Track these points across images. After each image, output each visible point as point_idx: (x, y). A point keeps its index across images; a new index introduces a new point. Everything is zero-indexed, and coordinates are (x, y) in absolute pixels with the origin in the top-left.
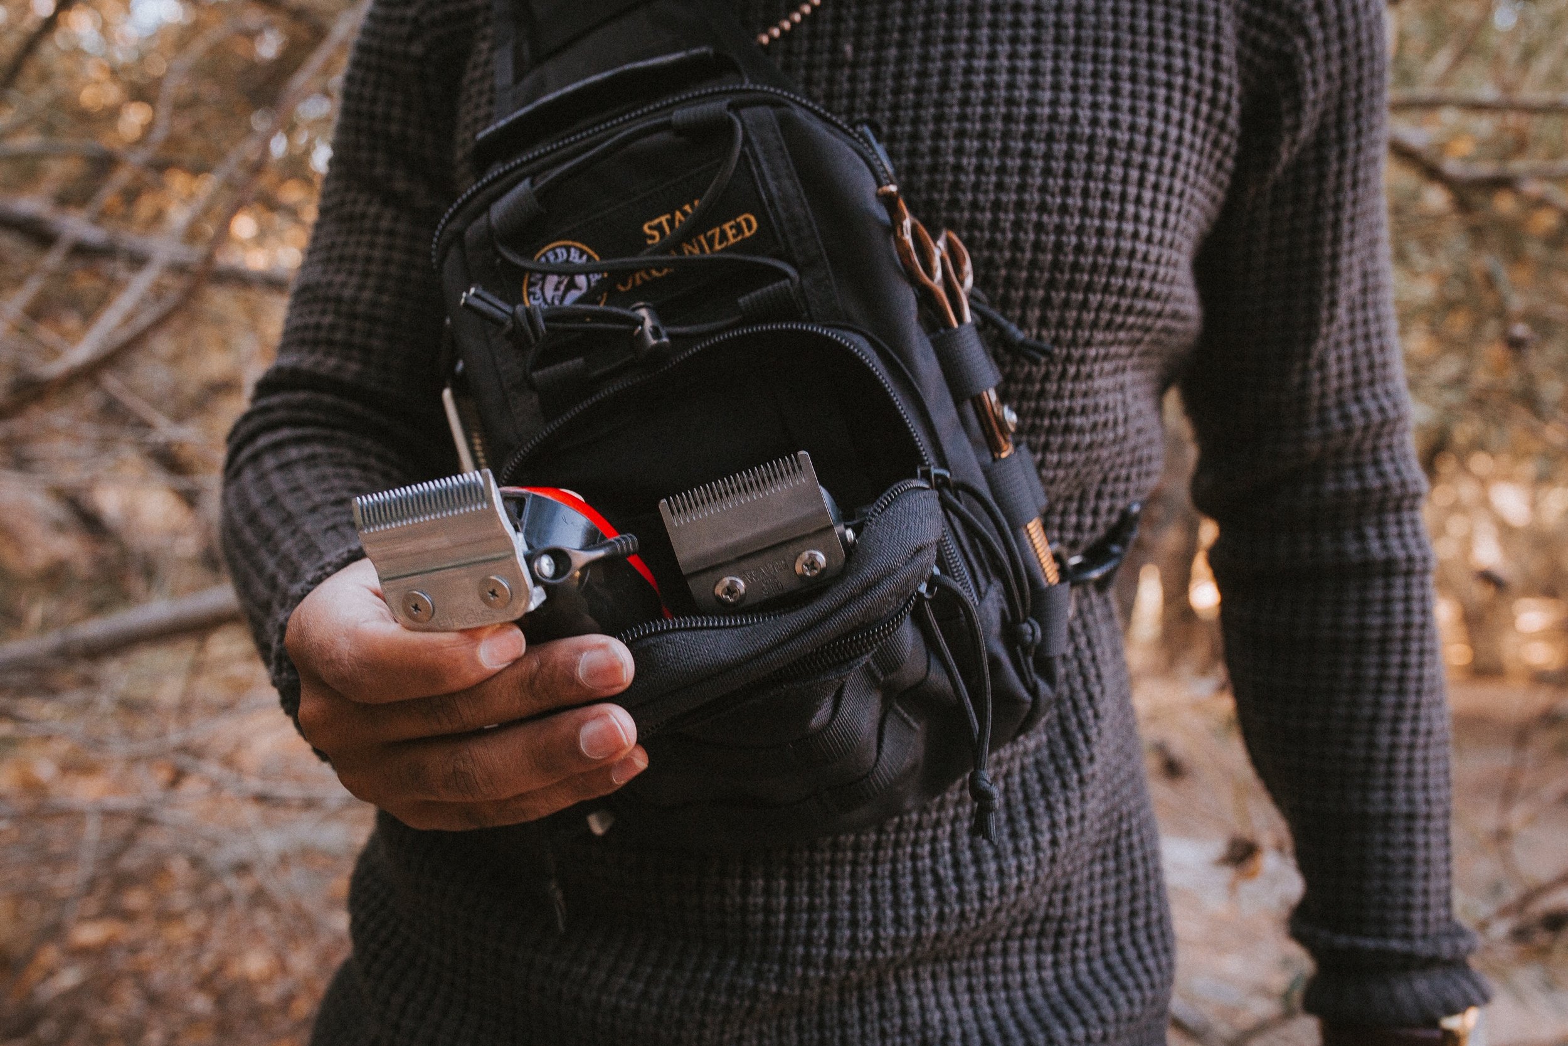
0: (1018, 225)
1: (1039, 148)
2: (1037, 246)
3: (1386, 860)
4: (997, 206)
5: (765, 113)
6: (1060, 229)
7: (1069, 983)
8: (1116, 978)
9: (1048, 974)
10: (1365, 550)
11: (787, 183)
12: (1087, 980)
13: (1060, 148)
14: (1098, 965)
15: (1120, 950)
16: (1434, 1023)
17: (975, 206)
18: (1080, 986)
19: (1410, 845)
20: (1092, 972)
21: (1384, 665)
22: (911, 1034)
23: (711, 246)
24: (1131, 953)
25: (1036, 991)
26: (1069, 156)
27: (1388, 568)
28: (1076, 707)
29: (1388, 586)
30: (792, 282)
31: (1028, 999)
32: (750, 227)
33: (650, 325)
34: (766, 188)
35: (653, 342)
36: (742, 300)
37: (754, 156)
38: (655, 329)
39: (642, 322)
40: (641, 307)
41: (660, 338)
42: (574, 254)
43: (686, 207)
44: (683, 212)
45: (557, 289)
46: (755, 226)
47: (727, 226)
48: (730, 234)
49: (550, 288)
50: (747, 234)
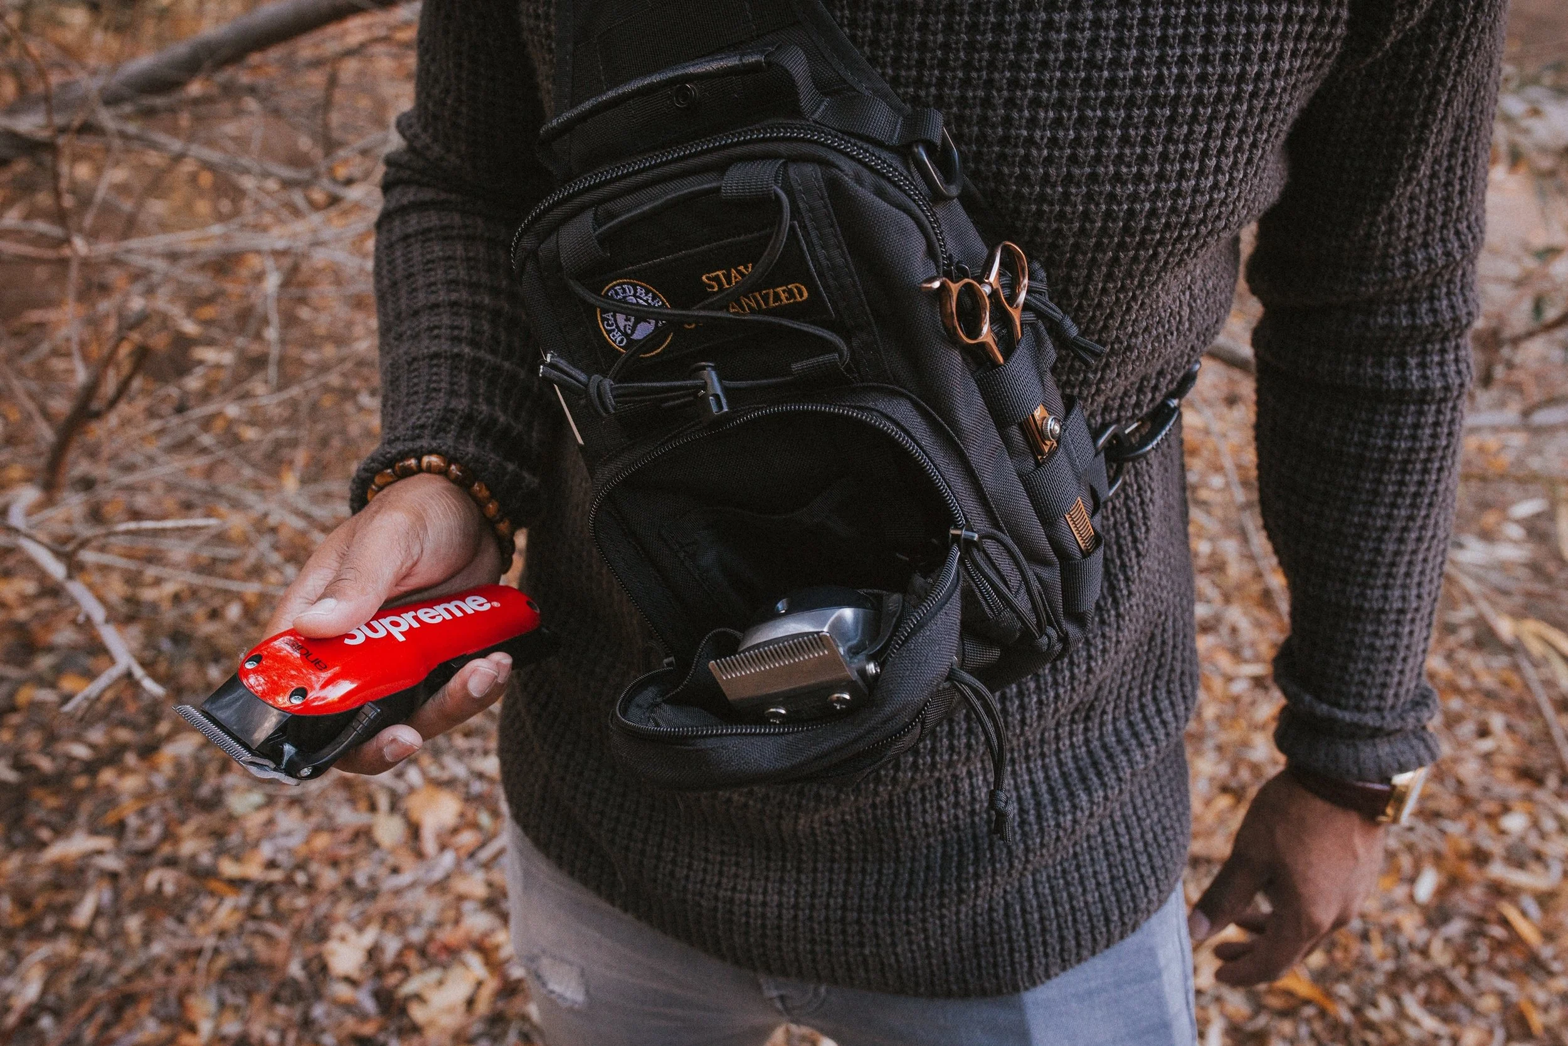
0: (1089, 197)
1: (1117, 115)
2: (1109, 215)
3: (1372, 647)
4: (1069, 179)
5: (811, 171)
6: (1134, 197)
7: (1096, 744)
8: (1136, 735)
9: (1079, 739)
10: (1405, 379)
11: (836, 253)
12: (1111, 740)
13: (1140, 114)
14: (1122, 725)
15: (1142, 708)
16: (1387, 780)
17: (1046, 179)
18: (1104, 747)
19: (1397, 635)
20: (1117, 732)
21: (1402, 483)
22: (963, 808)
23: (766, 303)
24: (1151, 709)
25: (1067, 756)
26: (1150, 121)
27: (1424, 397)
28: (1120, 551)
29: (1421, 413)
30: (841, 356)
31: (1061, 764)
32: (801, 295)
33: (711, 392)
34: (815, 259)
35: (715, 409)
36: (795, 367)
37: (804, 227)
38: (717, 396)
39: (704, 387)
40: (704, 368)
41: (720, 407)
42: (640, 291)
43: (741, 268)
44: (739, 272)
45: (627, 320)
46: (806, 294)
47: (780, 290)
48: (783, 296)
49: (621, 318)
50: (799, 299)
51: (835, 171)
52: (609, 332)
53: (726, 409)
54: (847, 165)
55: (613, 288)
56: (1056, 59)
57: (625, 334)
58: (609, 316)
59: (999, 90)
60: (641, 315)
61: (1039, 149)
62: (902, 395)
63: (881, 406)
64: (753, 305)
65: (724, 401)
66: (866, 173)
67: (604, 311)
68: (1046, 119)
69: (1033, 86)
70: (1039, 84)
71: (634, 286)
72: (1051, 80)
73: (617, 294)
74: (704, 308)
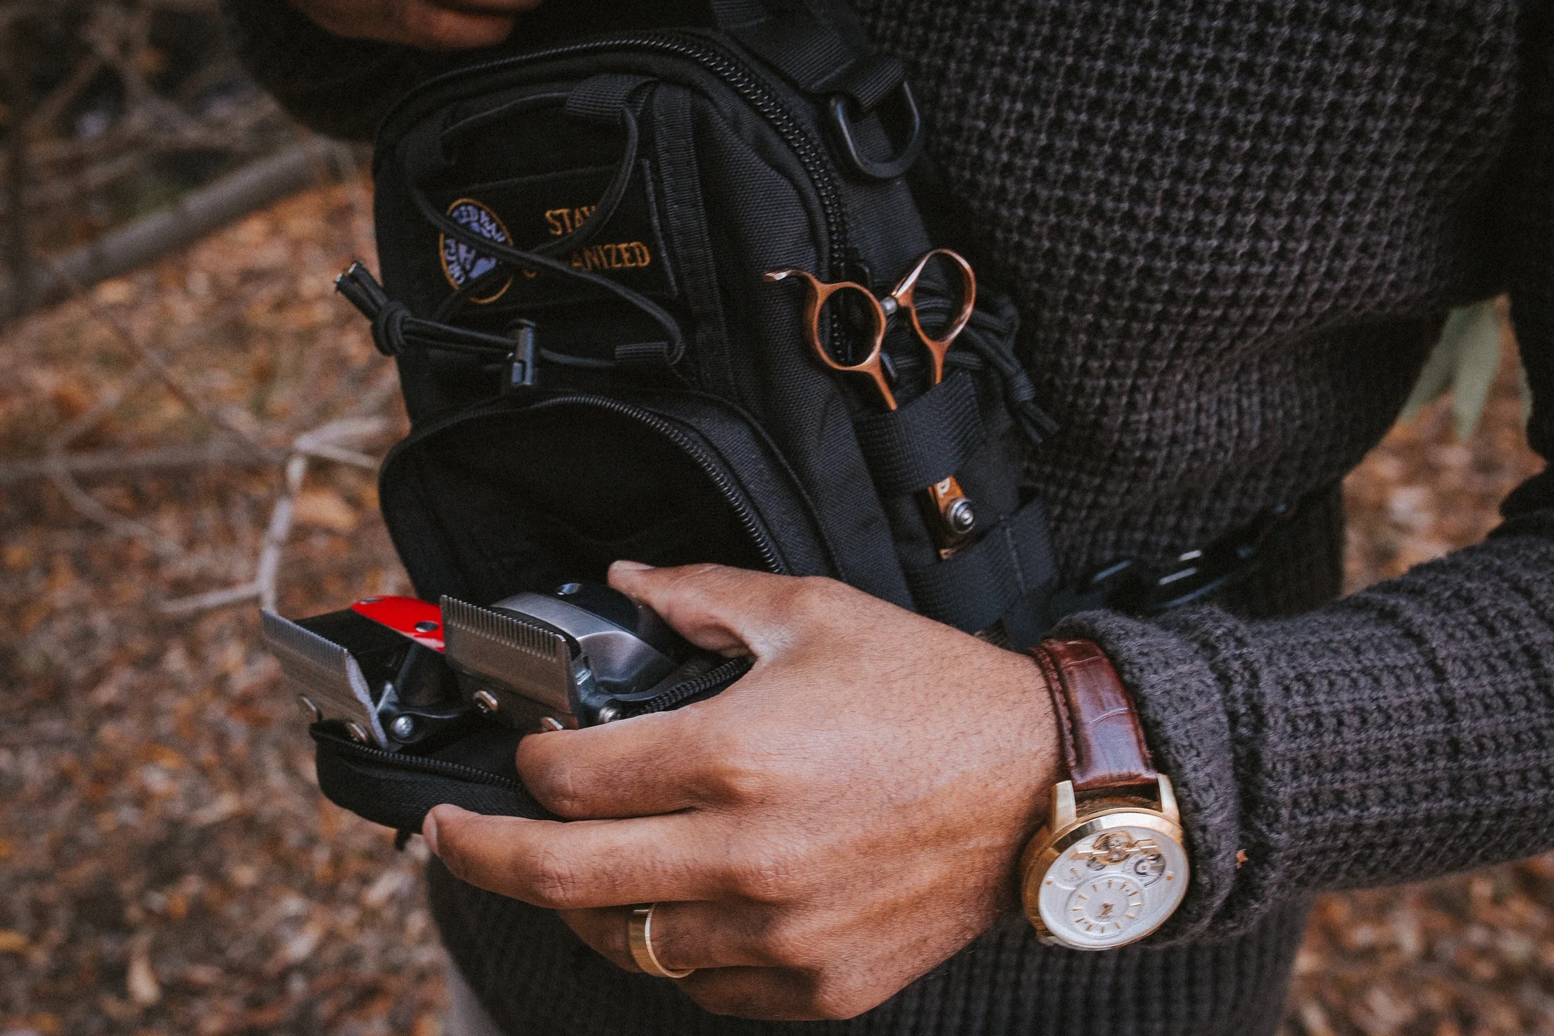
11: (690, 213)
23: (609, 262)
30: (672, 348)
32: (643, 258)
33: (520, 356)
34: (663, 215)
35: (516, 378)
36: (620, 350)
37: (656, 170)
38: (523, 363)
39: (514, 349)
40: (521, 326)
41: (523, 378)
42: (484, 218)
43: (585, 209)
44: (582, 213)
45: (468, 252)
46: (648, 259)
47: (623, 246)
48: (626, 256)
49: (463, 248)
50: (640, 264)
51: (707, 103)
52: (449, 263)
53: (528, 382)
54: (727, 103)
55: (458, 207)
56: (1037, 34)
57: (463, 269)
58: (451, 242)
59: (961, 61)
60: (482, 248)
61: (997, 150)
62: (744, 420)
63: (704, 425)
64: (596, 260)
65: (529, 372)
66: (747, 116)
67: (447, 237)
68: (1010, 111)
69: (1002, 64)
70: (1009, 62)
71: (479, 209)
72: (1026, 60)
73: (461, 216)
74: (539, 253)
